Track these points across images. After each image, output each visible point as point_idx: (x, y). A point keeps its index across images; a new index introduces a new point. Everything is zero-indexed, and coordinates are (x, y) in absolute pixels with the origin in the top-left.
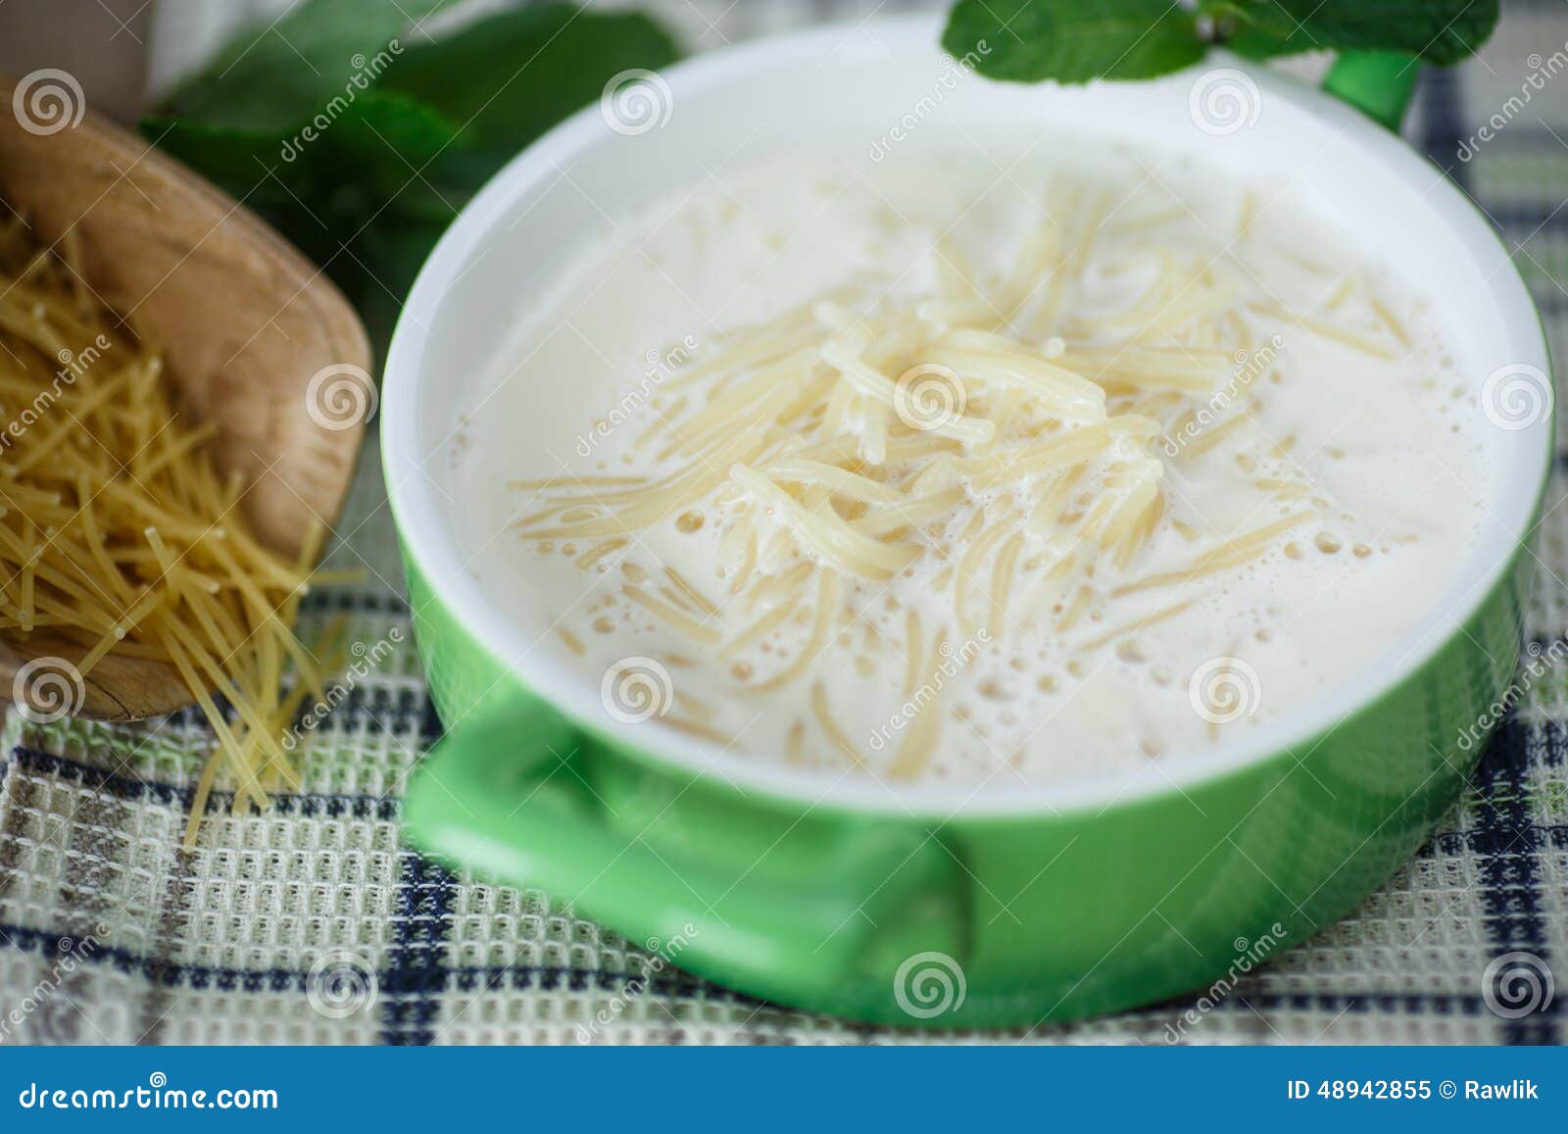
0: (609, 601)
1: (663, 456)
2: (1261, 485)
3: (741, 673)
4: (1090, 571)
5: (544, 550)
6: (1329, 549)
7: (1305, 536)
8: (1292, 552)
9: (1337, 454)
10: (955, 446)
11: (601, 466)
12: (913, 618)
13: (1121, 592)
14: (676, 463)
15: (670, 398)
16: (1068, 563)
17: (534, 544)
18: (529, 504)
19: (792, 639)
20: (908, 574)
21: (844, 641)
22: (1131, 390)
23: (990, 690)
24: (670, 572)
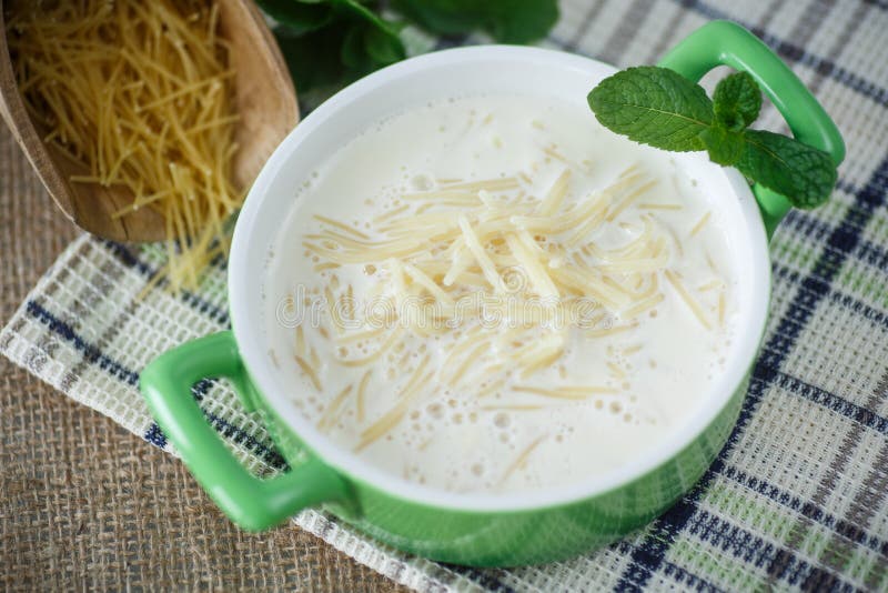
0: (316, 292)
1: (382, 231)
2: (609, 364)
3: (343, 352)
4: (509, 374)
5: (307, 254)
6: (616, 409)
7: (608, 400)
8: (599, 405)
9: (653, 365)
10: (490, 289)
11: (356, 223)
12: (427, 359)
13: (516, 389)
14: (384, 237)
15: (402, 203)
16: (498, 368)
17: (306, 249)
18: (316, 228)
19: (374, 347)
20: (437, 338)
21: (391, 359)
22: (582, 294)
23: (435, 409)
24: (350, 289)
